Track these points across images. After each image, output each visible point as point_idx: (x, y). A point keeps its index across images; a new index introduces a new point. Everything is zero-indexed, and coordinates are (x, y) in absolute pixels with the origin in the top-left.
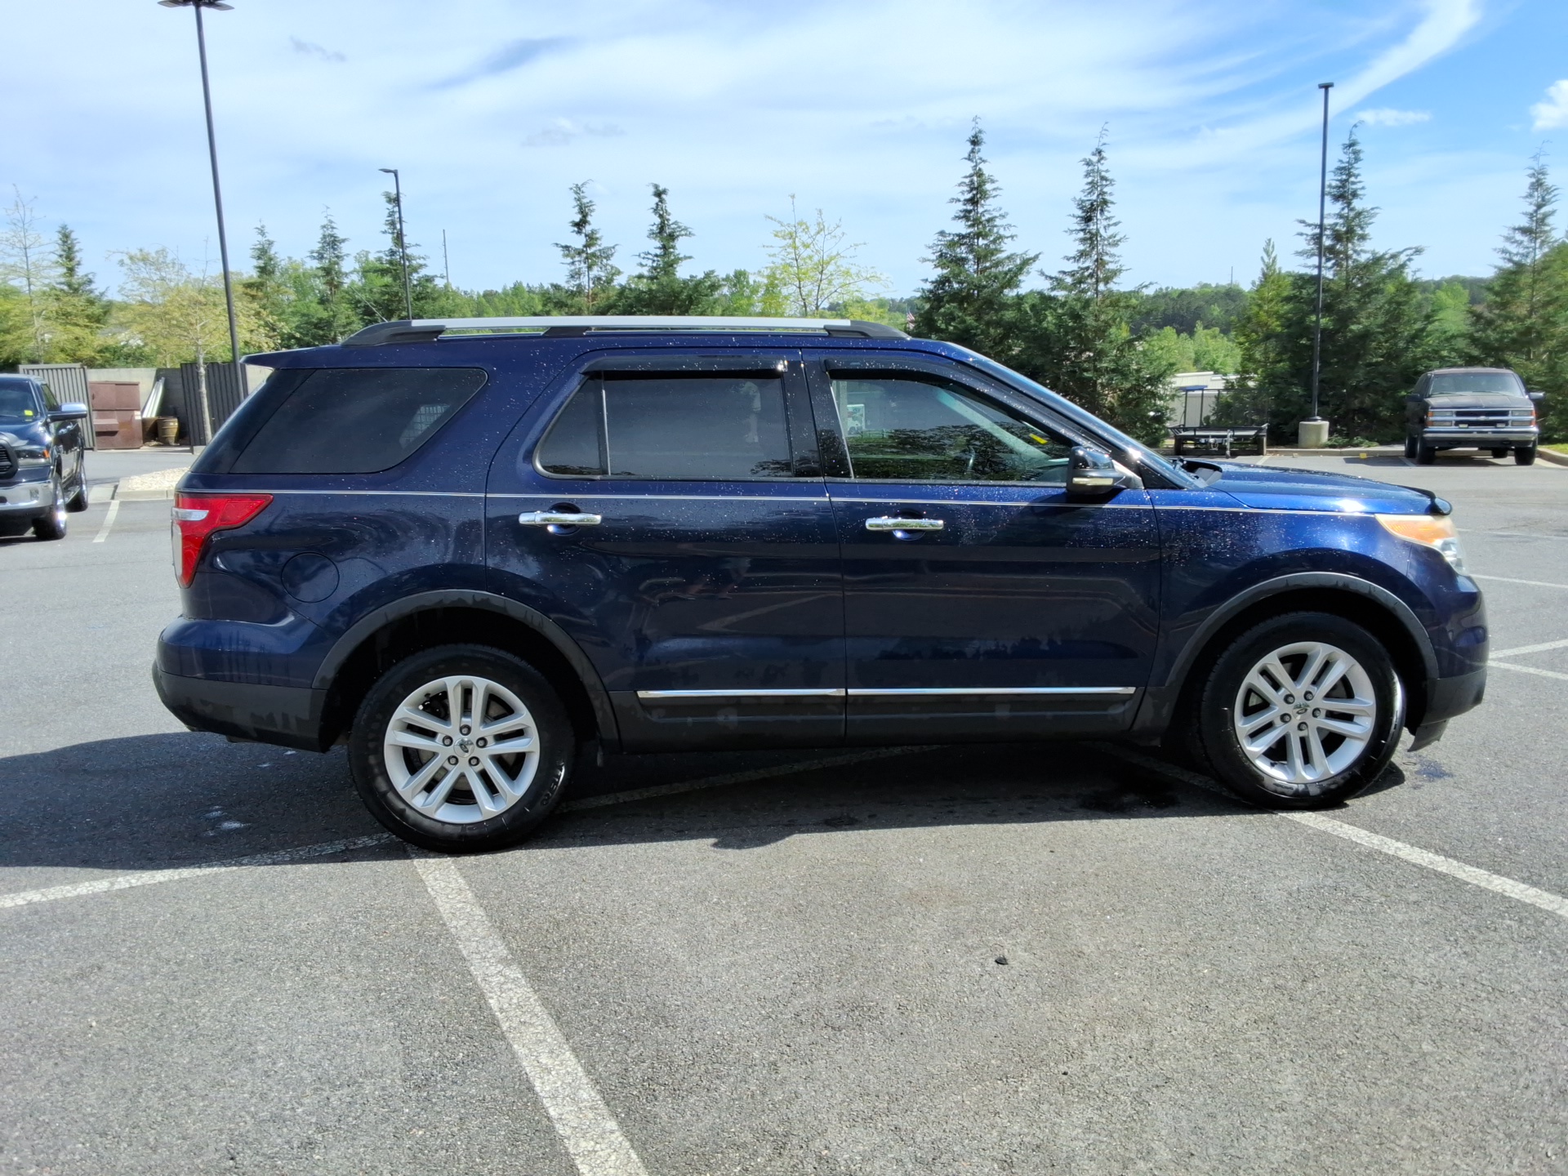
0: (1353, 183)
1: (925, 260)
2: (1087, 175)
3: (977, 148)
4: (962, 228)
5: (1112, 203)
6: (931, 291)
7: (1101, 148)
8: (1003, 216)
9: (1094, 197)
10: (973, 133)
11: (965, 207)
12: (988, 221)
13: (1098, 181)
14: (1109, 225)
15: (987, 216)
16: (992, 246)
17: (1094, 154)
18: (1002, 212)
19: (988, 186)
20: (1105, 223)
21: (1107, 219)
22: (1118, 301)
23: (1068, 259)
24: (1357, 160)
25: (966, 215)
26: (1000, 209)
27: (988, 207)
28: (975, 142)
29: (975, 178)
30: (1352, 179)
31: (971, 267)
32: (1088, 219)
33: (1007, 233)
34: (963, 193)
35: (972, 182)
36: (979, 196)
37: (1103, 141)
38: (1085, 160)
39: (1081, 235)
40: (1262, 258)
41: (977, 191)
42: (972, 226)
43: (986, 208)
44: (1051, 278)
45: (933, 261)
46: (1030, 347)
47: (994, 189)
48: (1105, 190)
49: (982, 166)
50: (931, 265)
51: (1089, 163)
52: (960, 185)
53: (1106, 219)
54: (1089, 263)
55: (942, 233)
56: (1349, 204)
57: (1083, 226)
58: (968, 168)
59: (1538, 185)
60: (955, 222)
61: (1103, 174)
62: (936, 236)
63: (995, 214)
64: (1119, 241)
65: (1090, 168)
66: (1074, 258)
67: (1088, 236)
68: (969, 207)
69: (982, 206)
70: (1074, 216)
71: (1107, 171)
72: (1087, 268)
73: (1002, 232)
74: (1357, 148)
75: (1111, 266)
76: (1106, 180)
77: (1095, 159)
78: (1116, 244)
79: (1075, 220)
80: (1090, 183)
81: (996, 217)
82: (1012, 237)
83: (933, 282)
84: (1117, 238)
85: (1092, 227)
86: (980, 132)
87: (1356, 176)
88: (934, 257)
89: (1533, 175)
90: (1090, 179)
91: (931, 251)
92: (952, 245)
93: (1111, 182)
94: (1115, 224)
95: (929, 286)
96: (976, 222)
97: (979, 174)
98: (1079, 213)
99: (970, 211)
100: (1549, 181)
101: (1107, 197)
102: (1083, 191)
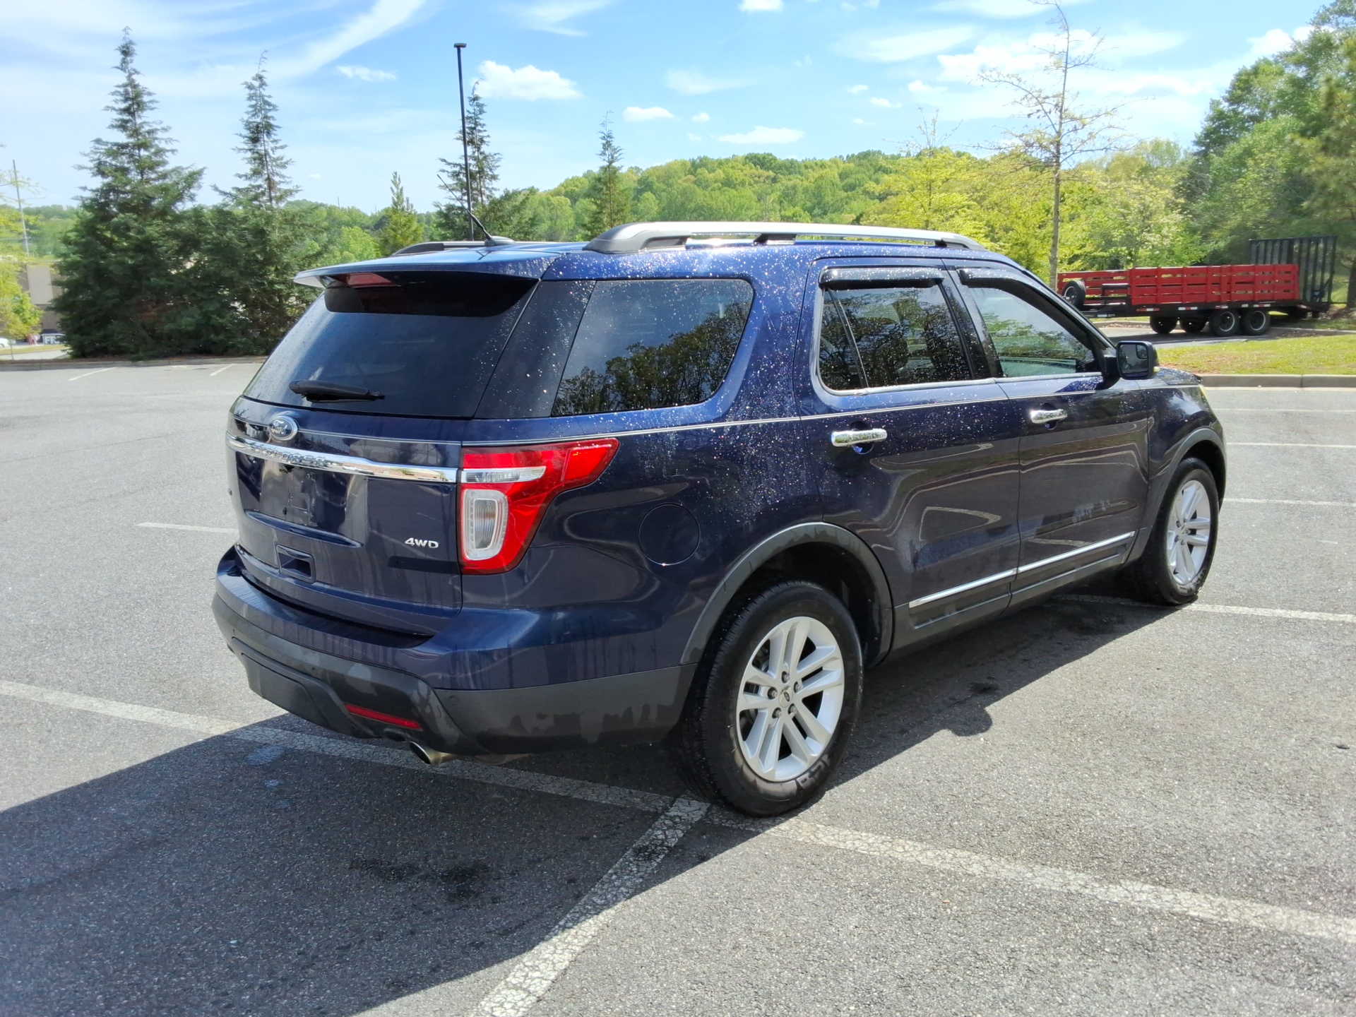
0: (480, 131)
1: (81, 168)
2: (250, 98)
3: (129, 58)
4: (121, 137)
5: (279, 127)
6: (93, 200)
7: (262, 74)
8: (165, 130)
9: (258, 120)
10: (123, 43)
11: (120, 117)
12: (149, 132)
13: (261, 105)
14: (276, 148)
15: (146, 128)
16: (154, 159)
17: (254, 79)
18: (163, 125)
19: (145, 99)
20: (272, 145)
21: (275, 141)
22: (293, 219)
23: (240, 176)
24: (481, 112)
25: (123, 126)
26: (161, 122)
27: (146, 119)
28: (126, 52)
29: (129, 89)
30: (479, 128)
31: (134, 176)
32: (255, 140)
33: (168, 147)
34: (116, 101)
35: (127, 93)
36: (135, 107)
37: (262, 68)
38: (246, 83)
39: (249, 154)
40: (392, 189)
41: (133, 101)
42: (131, 136)
43: (143, 120)
44: (225, 194)
45: (91, 169)
46: (214, 260)
47: (151, 101)
48: (269, 114)
49: (134, 77)
50: (87, 173)
51: (250, 87)
52: (113, 94)
53: (273, 142)
54: (260, 182)
55: (98, 141)
56: (479, 149)
57: (250, 146)
58: (122, 78)
59: (607, 145)
60: (111, 130)
61: (266, 99)
62: (92, 144)
63: (155, 126)
64: (286, 163)
65: (252, 92)
66: (246, 176)
67: (256, 155)
68: (126, 117)
69: (140, 117)
70: (241, 135)
71: (270, 97)
72: (259, 186)
73: (162, 145)
74: (480, 102)
75: (283, 187)
76: (269, 104)
77: (256, 84)
78: (283, 166)
79: (243, 140)
80: (252, 106)
81: (157, 130)
82: (173, 151)
83: (94, 191)
84: (284, 160)
85: (260, 148)
86: (131, 43)
87: (483, 125)
88: (91, 165)
89: (603, 138)
90: (253, 102)
91: (88, 159)
92: (110, 153)
93: (275, 108)
94: (282, 147)
95: (88, 194)
96: (136, 132)
97: (132, 84)
98: (246, 133)
99: (127, 122)
100: (615, 144)
101: (272, 122)
102: (247, 113)
